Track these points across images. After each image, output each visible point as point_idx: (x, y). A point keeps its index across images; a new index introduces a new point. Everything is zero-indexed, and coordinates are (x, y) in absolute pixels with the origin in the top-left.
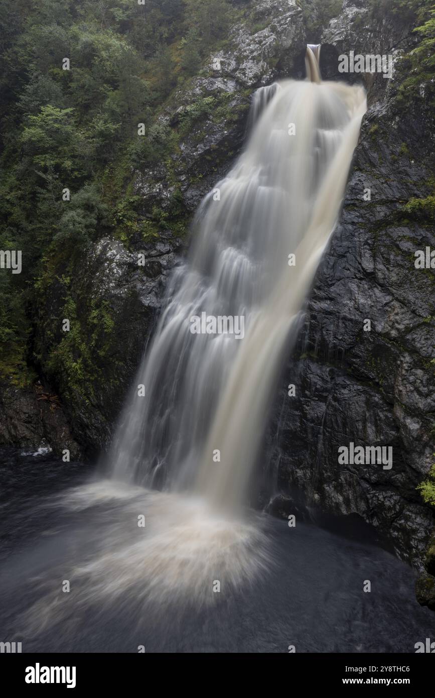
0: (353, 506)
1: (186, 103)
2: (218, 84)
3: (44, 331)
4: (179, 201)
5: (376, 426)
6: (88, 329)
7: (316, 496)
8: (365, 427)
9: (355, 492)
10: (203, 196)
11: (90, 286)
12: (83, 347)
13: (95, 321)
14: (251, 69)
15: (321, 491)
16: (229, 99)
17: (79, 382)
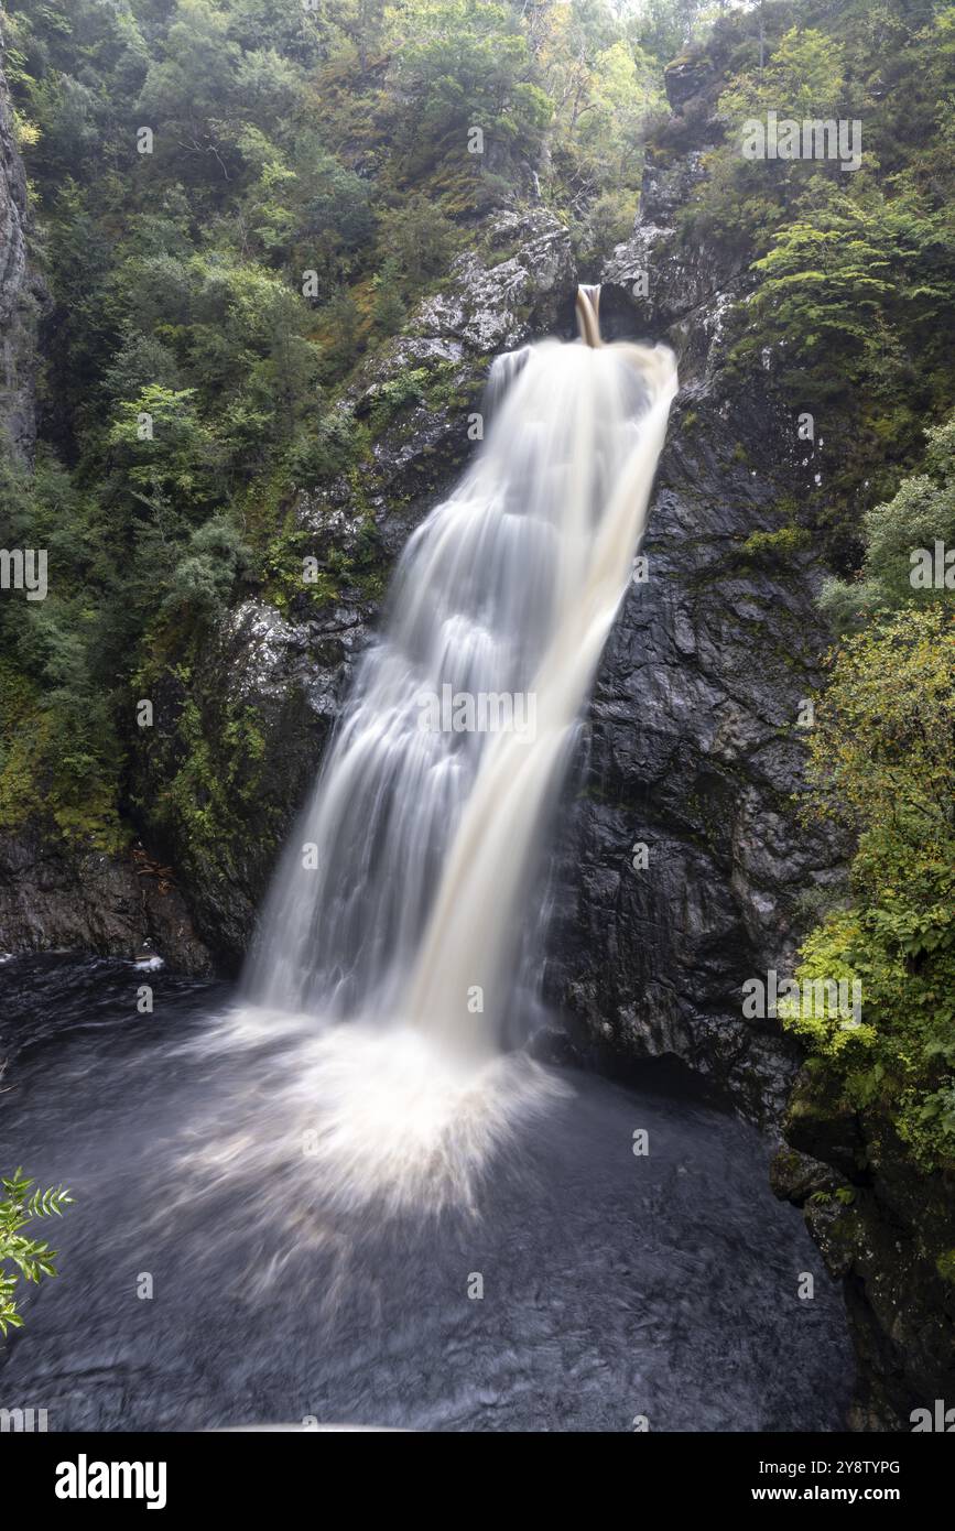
0: (667, 1041)
1: (382, 378)
2: (436, 348)
3: (147, 758)
4: (372, 539)
5: (704, 908)
6: (222, 755)
7: (607, 1026)
8: (684, 909)
9: (670, 1017)
10: (410, 531)
11: (224, 682)
12: (214, 784)
13: (234, 741)
14: (488, 324)
15: (614, 1019)
16: (451, 373)
17: (207, 843)
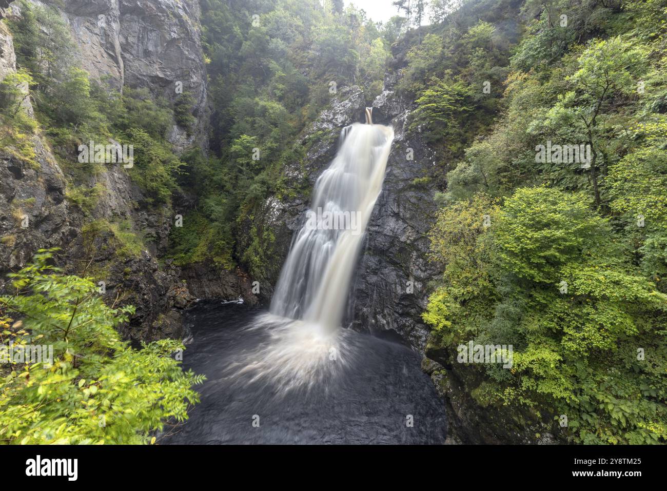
0: (391, 325)
1: (309, 134)
2: (325, 125)
3: (241, 242)
4: (307, 180)
5: (401, 286)
6: (262, 241)
7: (373, 321)
8: (396, 287)
9: (392, 318)
10: (317, 177)
11: (264, 220)
12: (260, 250)
13: (266, 237)
14: (340, 118)
15: (375, 318)
16: (330, 132)
17: (258, 267)
